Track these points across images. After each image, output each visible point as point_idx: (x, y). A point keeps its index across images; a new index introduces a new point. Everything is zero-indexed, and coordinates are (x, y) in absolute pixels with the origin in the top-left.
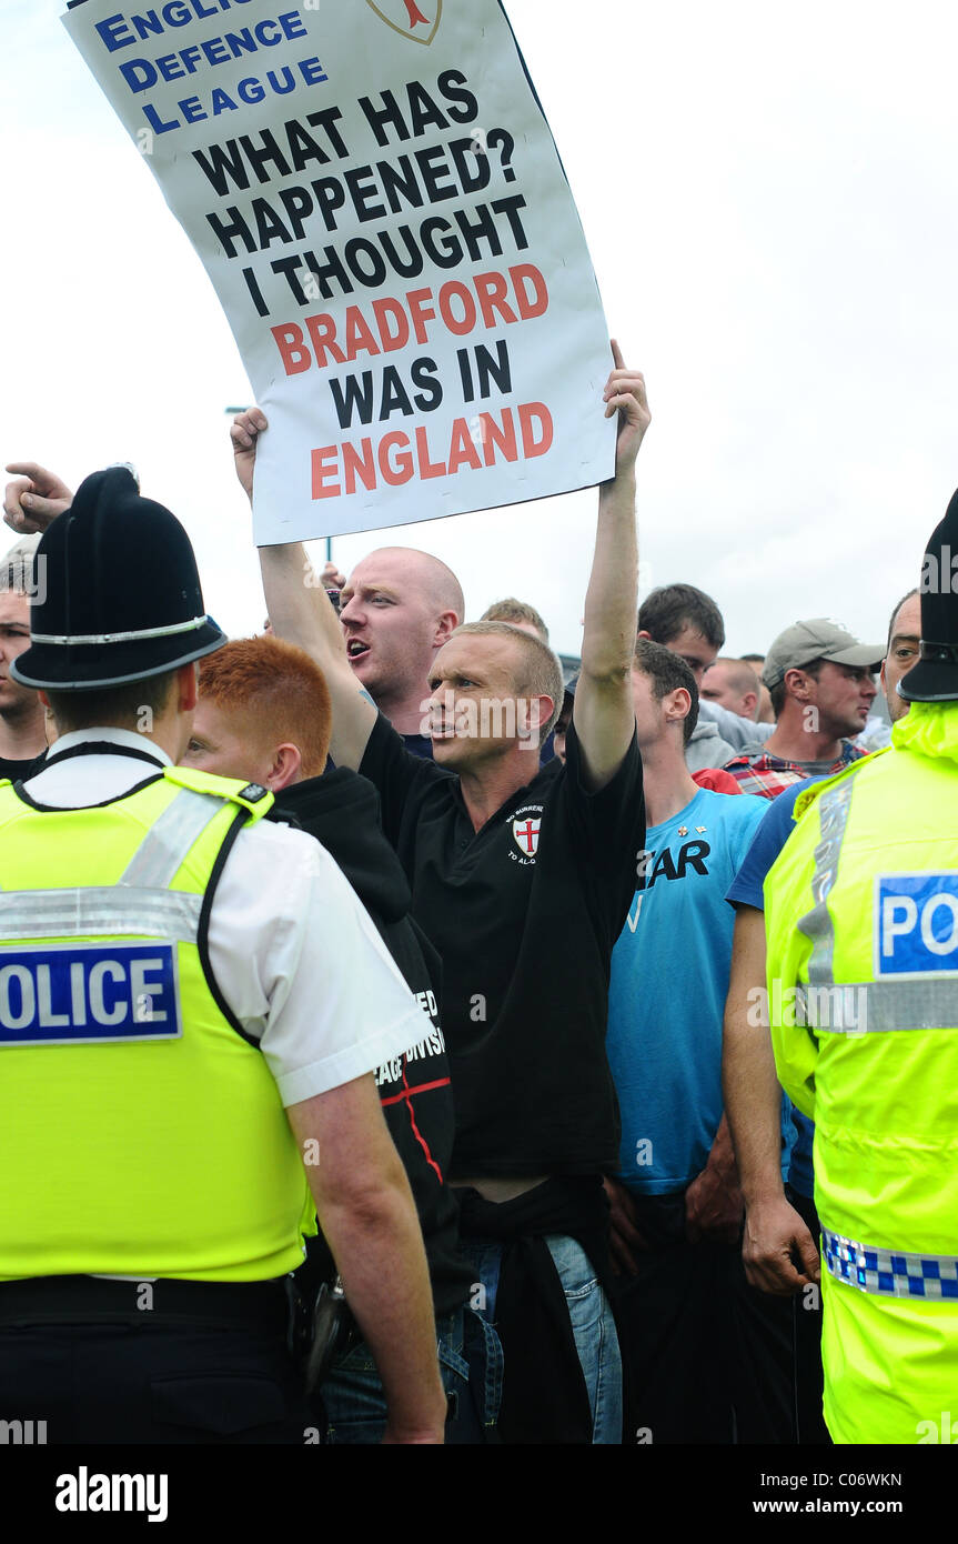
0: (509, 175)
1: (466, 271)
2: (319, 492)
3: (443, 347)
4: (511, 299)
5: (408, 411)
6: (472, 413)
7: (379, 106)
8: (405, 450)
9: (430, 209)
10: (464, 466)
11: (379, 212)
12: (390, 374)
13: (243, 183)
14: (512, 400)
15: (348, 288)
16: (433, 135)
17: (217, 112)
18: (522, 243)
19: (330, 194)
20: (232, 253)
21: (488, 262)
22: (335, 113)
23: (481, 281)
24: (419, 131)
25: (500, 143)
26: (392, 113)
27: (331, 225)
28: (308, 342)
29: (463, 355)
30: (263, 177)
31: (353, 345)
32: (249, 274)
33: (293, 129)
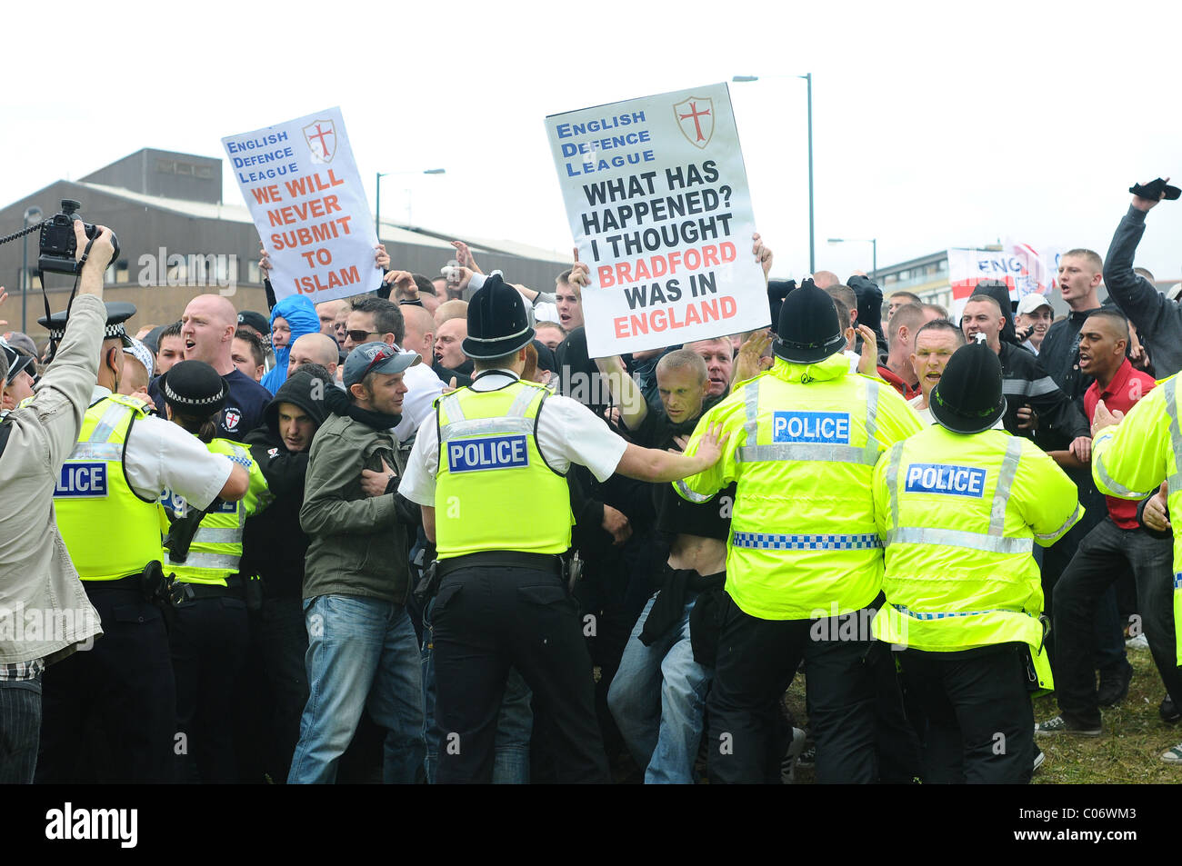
0: (728, 205)
1: (699, 244)
2: (619, 335)
3: (683, 275)
4: (719, 256)
5: (664, 301)
6: (697, 302)
7: (674, 173)
8: (663, 317)
9: (688, 217)
10: (693, 323)
11: (664, 217)
12: (656, 286)
13: (603, 201)
14: (717, 296)
15: (640, 250)
16: (696, 186)
17: (600, 169)
18: (727, 233)
19: (642, 209)
20: (588, 232)
21: (710, 240)
22: (653, 174)
23: (705, 249)
24: (689, 184)
25: (726, 192)
26: (679, 176)
27: (640, 222)
28: (615, 274)
29: (692, 278)
30: (613, 199)
31: (638, 275)
32: (594, 243)
33: (633, 179)
